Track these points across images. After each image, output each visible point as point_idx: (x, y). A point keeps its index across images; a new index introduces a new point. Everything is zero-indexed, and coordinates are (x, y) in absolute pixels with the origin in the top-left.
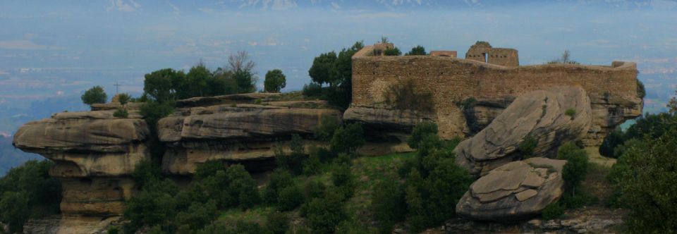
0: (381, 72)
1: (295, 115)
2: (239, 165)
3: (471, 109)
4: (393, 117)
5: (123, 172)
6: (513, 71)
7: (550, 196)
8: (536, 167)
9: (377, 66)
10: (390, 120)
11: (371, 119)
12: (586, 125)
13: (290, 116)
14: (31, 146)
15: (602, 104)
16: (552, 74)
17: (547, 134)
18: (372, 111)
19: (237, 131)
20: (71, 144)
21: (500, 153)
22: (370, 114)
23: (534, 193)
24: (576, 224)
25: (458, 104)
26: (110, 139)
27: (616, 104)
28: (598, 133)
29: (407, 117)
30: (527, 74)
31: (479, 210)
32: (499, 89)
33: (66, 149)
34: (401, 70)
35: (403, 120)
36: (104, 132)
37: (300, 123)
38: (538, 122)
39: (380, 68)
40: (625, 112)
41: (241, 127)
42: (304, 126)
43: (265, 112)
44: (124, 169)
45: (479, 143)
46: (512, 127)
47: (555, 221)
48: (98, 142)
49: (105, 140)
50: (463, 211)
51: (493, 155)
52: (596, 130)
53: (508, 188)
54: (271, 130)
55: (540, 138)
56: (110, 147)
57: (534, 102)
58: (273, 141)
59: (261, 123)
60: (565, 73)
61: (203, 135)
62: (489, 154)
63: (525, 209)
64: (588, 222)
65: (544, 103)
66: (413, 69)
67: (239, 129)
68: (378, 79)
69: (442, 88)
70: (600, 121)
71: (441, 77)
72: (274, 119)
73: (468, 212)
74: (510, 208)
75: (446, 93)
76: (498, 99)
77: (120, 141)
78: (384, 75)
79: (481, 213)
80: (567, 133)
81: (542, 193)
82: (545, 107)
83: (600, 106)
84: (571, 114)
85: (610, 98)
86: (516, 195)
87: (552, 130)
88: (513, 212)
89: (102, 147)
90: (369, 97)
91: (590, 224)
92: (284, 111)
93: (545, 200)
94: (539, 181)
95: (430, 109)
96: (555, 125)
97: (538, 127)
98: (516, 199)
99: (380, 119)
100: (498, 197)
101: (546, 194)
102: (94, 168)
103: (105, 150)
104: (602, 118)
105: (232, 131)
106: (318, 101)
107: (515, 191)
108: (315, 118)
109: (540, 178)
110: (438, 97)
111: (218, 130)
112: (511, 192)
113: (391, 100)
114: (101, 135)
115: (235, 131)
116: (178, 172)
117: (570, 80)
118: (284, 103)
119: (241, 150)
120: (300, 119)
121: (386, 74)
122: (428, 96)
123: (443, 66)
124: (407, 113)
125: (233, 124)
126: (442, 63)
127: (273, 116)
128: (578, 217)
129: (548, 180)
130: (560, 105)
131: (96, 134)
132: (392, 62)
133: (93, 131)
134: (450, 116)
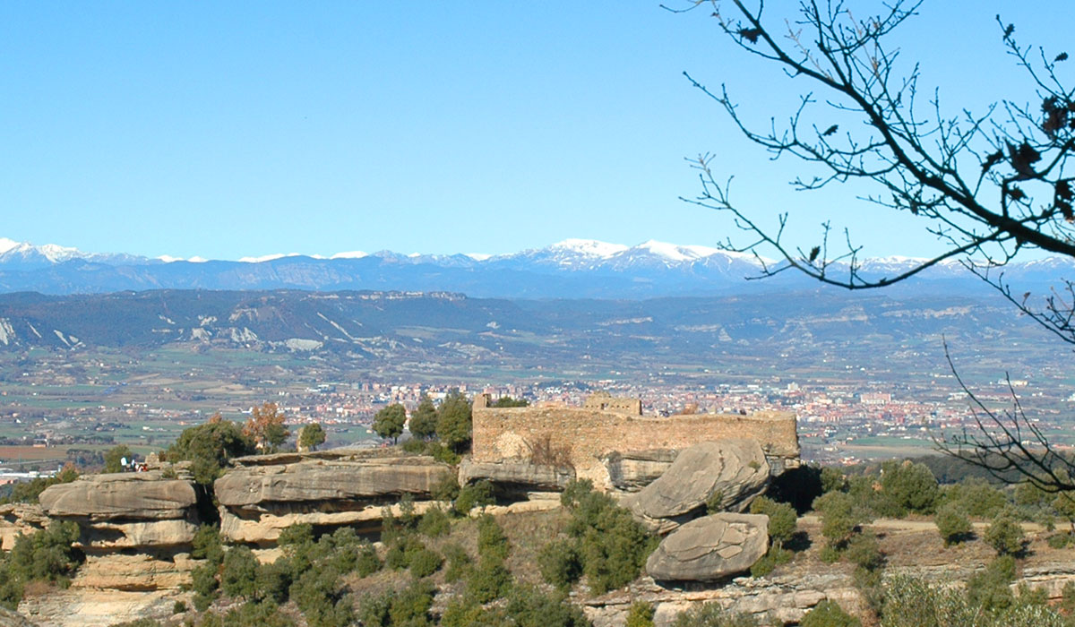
0: (511, 425)
1: (401, 473)
2: (348, 529)
3: (617, 464)
4: (526, 473)
5: (181, 540)
7: (756, 553)
8: (730, 522)
9: (507, 418)
10: (523, 476)
11: (501, 475)
13: (395, 474)
14: (72, 513)
16: (709, 424)
17: (730, 488)
18: (501, 466)
19: (329, 492)
20: (119, 510)
21: (682, 509)
22: (499, 470)
23: (739, 549)
24: (792, 580)
25: (601, 458)
26: (166, 503)
27: (778, 456)
29: (543, 473)
31: (679, 569)
32: (650, 441)
33: (113, 515)
34: (533, 422)
35: (538, 476)
36: (158, 495)
37: (407, 482)
38: (720, 475)
40: (787, 464)
41: (334, 487)
42: (410, 485)
43: (362, 471)
44: (182, 537)
45: (652, 498)
46: (691, 482)
47: (765, 578)
48: (153, 507)
49: (161, 504)
50: (658, 570)
51: (676, 511)
53: (707, 545)
54: (372, 489)
55: (723, 491)
56: (166, 512)
57: (707, 454)
58: (370, 503)
59: (359, 482)
60: (724, 424)
61: (287, 498)
62: (669, 509)
63: (732, 566)
64: (804, 578)
65: (720, 456)
66: (547, 421)
67: (332, 489)
68: (507, 432)
69: (581, 441)
71: (579, 429)
72: (375, 477)
73: (664, 572)
74: (715, 565)
75: (585, 446)
76: (650, 452)
77: (179, 505)
78: (514, 428)
79: (681, 573)
81: (747, 549)
82: (722, 459)
85: (772, 449)
86: (718, 552)
87: (737, 483)
88: (718, 570)
89: (156, 512)
90: (496, 452)
91: (807, 580)
92: (385, 468)
93: (752, 556)
94: (741, 537)
95: (568, 465)
96: (739, 478)
97: (720, 480)
98: (719, 556)
99: (511, 476)
100: (699, 555)
101: (752, 550)
102: (146, 535)
103: (160, 516)
105: (323, 491)
106: (421, 457)
107: (716, 548)
108: (423, 475)
109: (741, 534)
110: (576, 452)
111: (304, 491)
112: (711, 549)
113: (523, 455)
114: (155, 499)
115: (325, 491)
116: (244, 539)
117: (730, 431)
118: (385, 460)
119: (329, 512)
120: (406, 477)
121: (516, 427)
122: (567, 450)
123: (582, 417)
124: (542, 469)
125: (325, 484)
126: (581, 414)
127: (374, 474)
128: (791, 573)
129: (749, 536)
130: (739, 458)
131: (147, 498)
132: (523, 414)
133: (146, 495)
134: (590, 471)
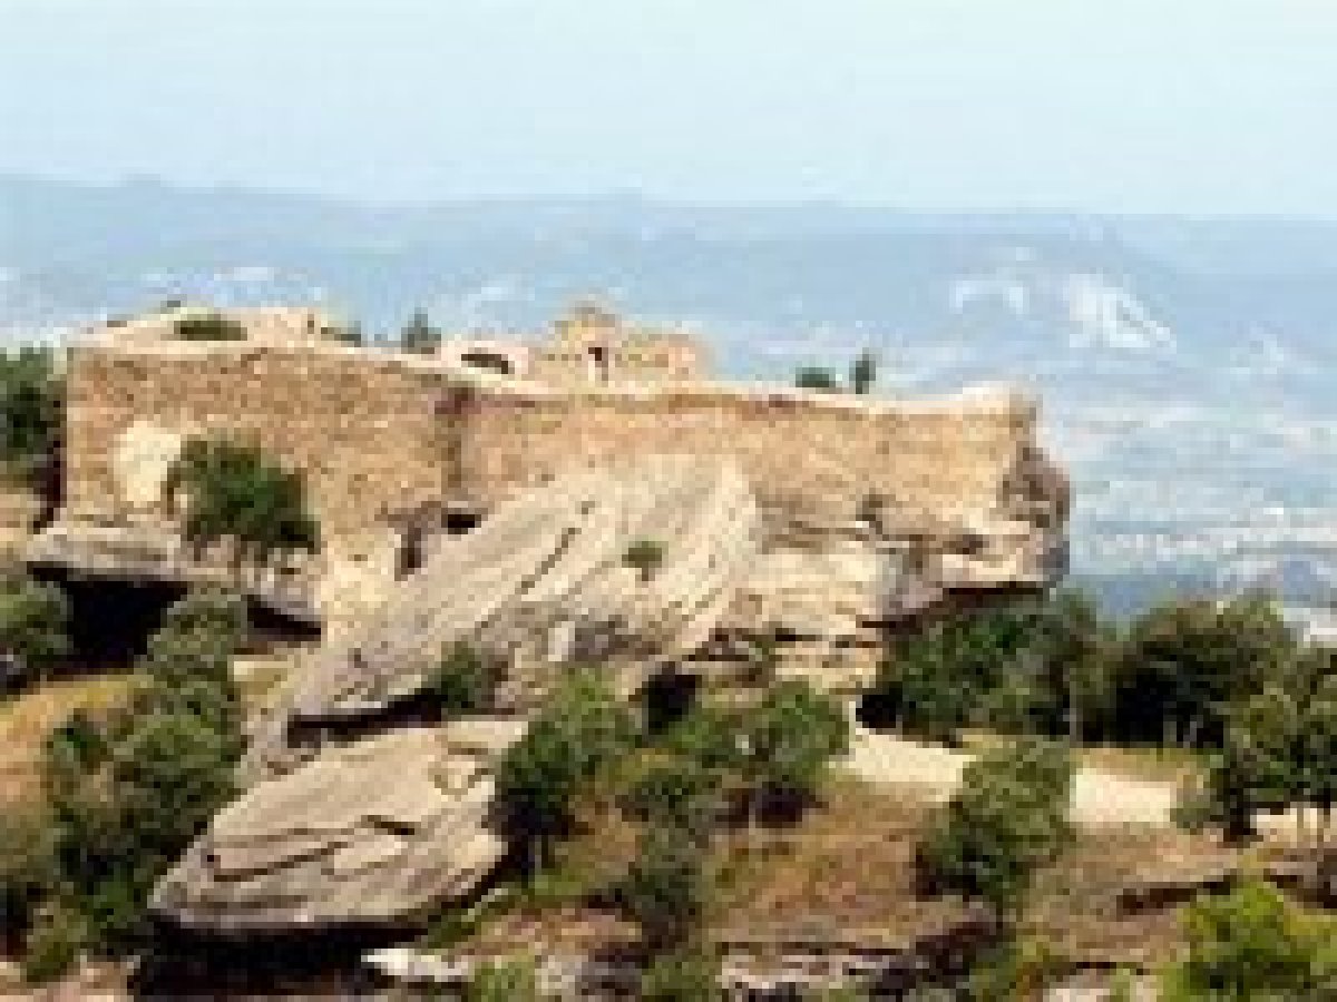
0: (150, 398)
4: (175, 559)
6: (554, 404)
7: (443, 864)
8: (452, 752)
9: (142, 375)
10: (167, 569)
11: (106, 564)
12: (703, 605)
15: (859, 537)
16: (689, 418)
17: (541, 633)
18: (112, 534)
21: (370, 696)
22: (103, 547)
23: (393, 845)
25: (393, 519)
27: (912, 538)
28: (843, 642)
29: (220, 562)
30: (603, 416)
31: (207, 903)
38: (527, 585)
39: (150, 384)
46: (437, 604)
50: (160, 905)
51: (351, 705)
52: (833, 632)
53: (324, 826)
55: (513, 645)
57: (548, 514)
60: (736, 417)
62: (340, 697)
63: (345, 904)
65: (575, 520)
68: (141, 420)
69: (345, 459)
70: (852, 598)
73: (173, 910)
74: (298, 900)
75: (358, 477)
78: (159, 406)
79: (211, 917)
80: (618, 631)
81: (422, 850)
82: (570, 532)
83: (854, 544)
84: (644, 558)
85: (888, 512)
86: (336, 853)
87: (565, 617)
88: (303, 916)
90: (111, 487)
93: (426, 876)
94: (429, 805)
95: (304, 537)
96: (577, 598)
97: (518, 604)
98: (329, 868)
100: (277, 861)
101: (433, 855)
104: (858, 586)
107: (343, 838)
109: (436, 794)
110: (332, 494)
112: (324, 841)
121: (167, 403)
123: (349, 380)
124: (222, 548)
126: (351, 371)
129: (457, 802)
130: (625, 527)
134: (371, 564)
